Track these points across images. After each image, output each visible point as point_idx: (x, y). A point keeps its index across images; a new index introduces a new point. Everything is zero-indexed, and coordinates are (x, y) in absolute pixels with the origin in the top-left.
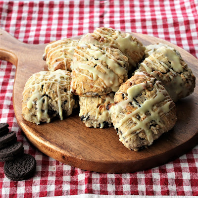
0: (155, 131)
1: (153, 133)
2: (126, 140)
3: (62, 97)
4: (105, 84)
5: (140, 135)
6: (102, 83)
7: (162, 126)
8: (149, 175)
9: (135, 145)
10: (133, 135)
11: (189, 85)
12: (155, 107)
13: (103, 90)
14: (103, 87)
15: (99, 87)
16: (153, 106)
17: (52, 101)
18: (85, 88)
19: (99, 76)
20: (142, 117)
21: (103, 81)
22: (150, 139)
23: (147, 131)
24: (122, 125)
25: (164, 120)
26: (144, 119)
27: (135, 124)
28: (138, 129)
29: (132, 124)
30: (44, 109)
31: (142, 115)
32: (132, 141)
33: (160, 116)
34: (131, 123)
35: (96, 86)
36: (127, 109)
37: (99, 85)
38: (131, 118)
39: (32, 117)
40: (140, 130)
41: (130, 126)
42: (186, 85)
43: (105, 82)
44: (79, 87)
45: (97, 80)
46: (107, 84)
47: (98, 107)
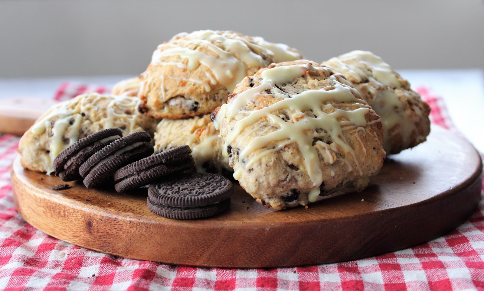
0: (328, 152)
1: (321, 158)
2: (248, 166)
3: (115, 119)
4: (213, 76)
5: (287, 156)
6: (208, 75)
7: (346, 148)
8: (309, 277)
9: (272, 179)
10: (266, 152)
11: (416, 115)
12: (329, 106)
13: (208, 89)
14: (209, 83)
15: (199, 82)
16: (325, 103)
17: (92, 123)
18: (168, 88)
19: (202, 62)
20: (293, 116)
21: (208, 70)
22: (314, 172)
23: (305, 148)
24: (242, 132)
25: (352, 138)
26: (297, 119)
27: (275, 128)
28: (282, 140)
29: (266, 129)
30: (68, 136)
31: (293, 112)
32: (264, 166)
33: (342, 126)
34: (265, 126)
35: (192, 80)
36: (257, 102)
37: (200, 78)
38: (265, 117)
39: (37, 155)
40: (287, 142)
41: (261, 133)
42: (408, 112)
43: (214, 72)
44: (155, 88)
45: (197, 68)
46: (218, 77)
47: (193, 132)
